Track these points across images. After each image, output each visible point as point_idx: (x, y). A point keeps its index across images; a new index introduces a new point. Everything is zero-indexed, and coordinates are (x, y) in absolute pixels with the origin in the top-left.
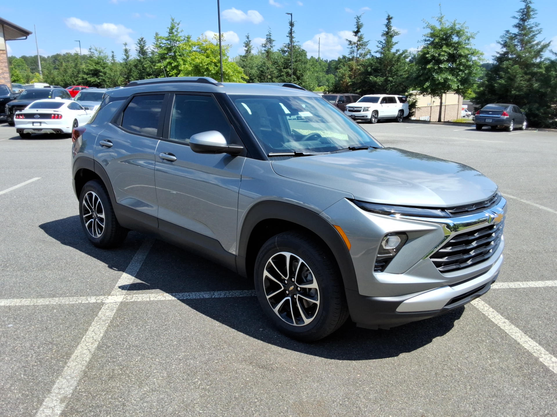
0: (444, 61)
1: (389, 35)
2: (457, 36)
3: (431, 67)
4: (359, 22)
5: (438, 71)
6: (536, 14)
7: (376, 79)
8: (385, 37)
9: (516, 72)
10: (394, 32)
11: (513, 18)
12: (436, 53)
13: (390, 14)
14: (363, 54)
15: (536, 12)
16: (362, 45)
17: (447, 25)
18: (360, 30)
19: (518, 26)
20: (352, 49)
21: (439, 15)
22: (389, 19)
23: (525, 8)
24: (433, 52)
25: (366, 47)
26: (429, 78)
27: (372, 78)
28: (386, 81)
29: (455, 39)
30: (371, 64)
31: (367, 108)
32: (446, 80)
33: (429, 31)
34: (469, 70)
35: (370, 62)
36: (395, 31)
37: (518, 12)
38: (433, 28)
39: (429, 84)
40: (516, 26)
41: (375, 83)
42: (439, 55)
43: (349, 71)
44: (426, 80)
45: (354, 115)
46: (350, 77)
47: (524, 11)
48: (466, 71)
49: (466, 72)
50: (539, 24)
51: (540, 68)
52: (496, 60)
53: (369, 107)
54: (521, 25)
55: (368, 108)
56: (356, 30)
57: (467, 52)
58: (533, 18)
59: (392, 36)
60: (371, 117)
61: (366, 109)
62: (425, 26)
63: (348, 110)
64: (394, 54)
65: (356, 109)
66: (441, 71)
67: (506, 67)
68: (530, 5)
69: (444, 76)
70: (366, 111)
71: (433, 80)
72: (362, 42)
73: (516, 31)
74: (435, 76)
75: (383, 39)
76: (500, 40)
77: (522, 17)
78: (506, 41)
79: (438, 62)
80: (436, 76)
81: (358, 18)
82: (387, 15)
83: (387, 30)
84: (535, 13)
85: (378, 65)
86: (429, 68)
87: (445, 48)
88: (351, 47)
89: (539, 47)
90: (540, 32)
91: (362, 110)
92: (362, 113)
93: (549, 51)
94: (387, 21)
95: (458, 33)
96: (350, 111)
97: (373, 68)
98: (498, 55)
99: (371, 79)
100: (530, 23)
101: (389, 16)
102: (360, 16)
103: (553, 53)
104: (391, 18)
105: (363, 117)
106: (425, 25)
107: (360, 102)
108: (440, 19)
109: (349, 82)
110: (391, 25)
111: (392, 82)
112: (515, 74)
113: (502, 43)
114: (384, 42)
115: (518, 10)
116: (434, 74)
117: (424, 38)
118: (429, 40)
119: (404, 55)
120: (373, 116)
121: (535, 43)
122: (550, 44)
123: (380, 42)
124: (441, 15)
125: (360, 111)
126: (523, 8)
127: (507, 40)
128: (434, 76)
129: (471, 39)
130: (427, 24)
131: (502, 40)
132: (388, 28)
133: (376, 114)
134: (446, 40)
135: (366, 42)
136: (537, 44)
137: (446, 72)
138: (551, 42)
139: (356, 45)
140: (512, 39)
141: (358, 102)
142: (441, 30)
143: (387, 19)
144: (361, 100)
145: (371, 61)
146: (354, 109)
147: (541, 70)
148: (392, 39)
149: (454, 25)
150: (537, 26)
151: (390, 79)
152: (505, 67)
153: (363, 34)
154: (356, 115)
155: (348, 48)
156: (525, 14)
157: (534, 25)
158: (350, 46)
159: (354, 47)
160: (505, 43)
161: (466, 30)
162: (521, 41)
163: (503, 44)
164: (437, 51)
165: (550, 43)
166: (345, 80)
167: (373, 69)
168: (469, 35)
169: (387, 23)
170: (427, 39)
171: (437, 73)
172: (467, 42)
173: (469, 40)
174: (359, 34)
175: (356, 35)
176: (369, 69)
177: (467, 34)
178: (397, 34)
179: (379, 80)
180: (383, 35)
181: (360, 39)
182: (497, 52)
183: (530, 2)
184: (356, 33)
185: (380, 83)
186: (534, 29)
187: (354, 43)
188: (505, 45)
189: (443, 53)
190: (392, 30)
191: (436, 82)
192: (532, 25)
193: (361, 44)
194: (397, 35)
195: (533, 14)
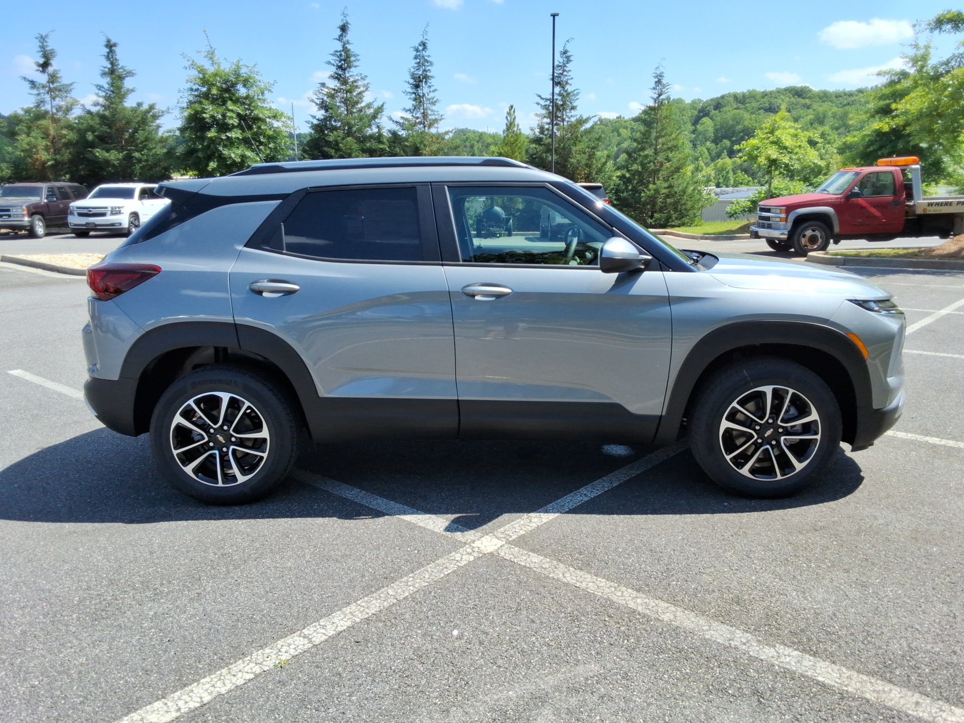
0: (233, 126)
1: (115, 74)
2: (245, 86)
3: (215, 136)
4: (47, 46)
5: (225, 143)
6: (358, 60)
7: (107, 154)
8: (108, 79)
9: (350, 149)
10: (125, 71)
11: (329, 64)
12: (218, 113)
13: (110, 38)
14: (64, 106)
15: (358, 58)
16: (60, 90)
17: (226, 67)
18: (52, 62)
19: (337, 77)
20: (39, 97)
21: (208, 48)
22: (110, 46)
23: (343, 51)
24: (213, 110)
25: (68, 95)
26: (213, 154)
27: (99, 153)
28: (129, 157)
29: (242, 91)
30: (91, 126)
31: (117, 209)
32: (243, 157)
33: (194, 73)
34: (274, 142)
35: (88, 123)
36: (126, 68)
37: (333, 55)
38: (202, 71)
39: (216, 164)
40: (332, 77)
41: (107, 162)
42: (224, 116)
43: (43, 138)
44: (210, 158)
45: (94, 223)
46: (47, 149)
47: (341, 55)
48: (269, 144)
49: (271, 145)
50: (366, 76)
51: (383, 143)
52: (313, 129)
53: (122, 207)
54: (340, 75)
55: (119, 208)
56: (42, 61)
57: (267, 113)
58: (356, 67)
59: (121, 78)
60: (129, 226)
61: (116, 211)
62: (187, 66)
63: (76, 214)
64: (134, 110)
65: (94, 211)
66: (230, 143)
67: (333, 140)
68: (347, 46)
69: (239, 152)
70: (116, 214)
71: (221, 159)
72: (58, 84)
73: (334, 84)
74: (224, 152)
75: (105, 82)
76: (314, 97)
77: (339, 64)
78: (323, 99)
79: (224, 127)
80: (226, 152)
81: (43, 39)
82: (105, 39)
83: (109, 66)
84: (356, 60)
85: (105, 128)
86: (211, 138)
87: (230, 105)
88: (37, 92)
89: (372, 111)
90: (367, 89)
91: (109, 213)
92: (110, 219)
93: (387, 118)
94: (108, 50)
95: (246, 83)
96: (80, 215)
97: (96, 134)
98: (315, 122)
99: (97, 154)
100: (352, 74)
101: (109, 41)
102: (47, 36)
103: (393, 121)
104: (115, 45)
105: (113, 225)
106: (187, 64)
107: (94, 197)
108: (211, 55)
109: (49, 160)
110: (117, 57)
111: (140, 161)
112: (349, 151)
113: (318, 102)
114: (106, 86)
115: (332, 52)
116: (221, 148)
117: (189, 85)
118: (197, 90)
119: (151, 113)
120: (132, 223)
121: (363, 104)
122: (384, 107)
123: (100, 87)
124: (211, 48)
125: (103, 215)
126: (339, 50)
127: (325, 98)
128: (221, 151)
129: (266, 92)
130: (191, 62)
131: (316, 97)
132: (112, 63)
133: (135, 220)
134: (227, 90)
135: (67, 85)
136: (369, 106)
137: (240, 144)
138: (385, 105)
139: (47, 89)
140: (332, 96)
141: (90, 198)
142: (216, 75)
143: (107, 46)
144: (96, 193)
145: (90, 121)
146: (90, 211)
147: (381, 146)
148: (124, 84)
149: (238, 67)
150: (363, 79)
151: (137, 155)
152: (331, 140)
153: (57, 69)
154: (97, 223)
155: (30, 94)
156: (344, 60)
157: (359, 78)
158: (35, 91)
159: (44, 94)
160: (323, 102)
161: (257, 78)
162: (346, 101)
163: (320, 104)
164: (219, 110)
165: (383, 105)
166: (39, 156)
167: (97, 137)
168: (262, 85)
169: (108, 53)
170: (195, 87)
171: (225, 146)
172: (261, 97)
173: (263, 93)
174: (50, 69)
175: (43, 71)
176: (90, 137)
177: (260, 84)
178: (130, 74)
179: (114, 156)
180: (104, 74)
181: (53, 78)
182: (312, 116)
183: (348, 43)
184: (45, 66)
185: (116, 163)
186: (360, 83)
187: (44, 87)
188: (324, 106)
189: (229, 114)
190: (119, 67)
191: (227, 161)
192: (357, 78)
193: (55, 87)
194: (130, 76)
195: (355, 61)
